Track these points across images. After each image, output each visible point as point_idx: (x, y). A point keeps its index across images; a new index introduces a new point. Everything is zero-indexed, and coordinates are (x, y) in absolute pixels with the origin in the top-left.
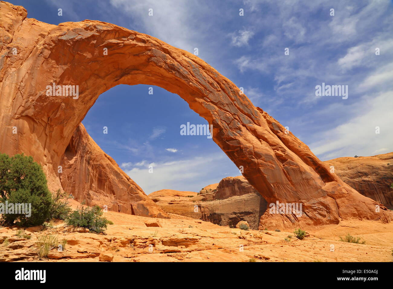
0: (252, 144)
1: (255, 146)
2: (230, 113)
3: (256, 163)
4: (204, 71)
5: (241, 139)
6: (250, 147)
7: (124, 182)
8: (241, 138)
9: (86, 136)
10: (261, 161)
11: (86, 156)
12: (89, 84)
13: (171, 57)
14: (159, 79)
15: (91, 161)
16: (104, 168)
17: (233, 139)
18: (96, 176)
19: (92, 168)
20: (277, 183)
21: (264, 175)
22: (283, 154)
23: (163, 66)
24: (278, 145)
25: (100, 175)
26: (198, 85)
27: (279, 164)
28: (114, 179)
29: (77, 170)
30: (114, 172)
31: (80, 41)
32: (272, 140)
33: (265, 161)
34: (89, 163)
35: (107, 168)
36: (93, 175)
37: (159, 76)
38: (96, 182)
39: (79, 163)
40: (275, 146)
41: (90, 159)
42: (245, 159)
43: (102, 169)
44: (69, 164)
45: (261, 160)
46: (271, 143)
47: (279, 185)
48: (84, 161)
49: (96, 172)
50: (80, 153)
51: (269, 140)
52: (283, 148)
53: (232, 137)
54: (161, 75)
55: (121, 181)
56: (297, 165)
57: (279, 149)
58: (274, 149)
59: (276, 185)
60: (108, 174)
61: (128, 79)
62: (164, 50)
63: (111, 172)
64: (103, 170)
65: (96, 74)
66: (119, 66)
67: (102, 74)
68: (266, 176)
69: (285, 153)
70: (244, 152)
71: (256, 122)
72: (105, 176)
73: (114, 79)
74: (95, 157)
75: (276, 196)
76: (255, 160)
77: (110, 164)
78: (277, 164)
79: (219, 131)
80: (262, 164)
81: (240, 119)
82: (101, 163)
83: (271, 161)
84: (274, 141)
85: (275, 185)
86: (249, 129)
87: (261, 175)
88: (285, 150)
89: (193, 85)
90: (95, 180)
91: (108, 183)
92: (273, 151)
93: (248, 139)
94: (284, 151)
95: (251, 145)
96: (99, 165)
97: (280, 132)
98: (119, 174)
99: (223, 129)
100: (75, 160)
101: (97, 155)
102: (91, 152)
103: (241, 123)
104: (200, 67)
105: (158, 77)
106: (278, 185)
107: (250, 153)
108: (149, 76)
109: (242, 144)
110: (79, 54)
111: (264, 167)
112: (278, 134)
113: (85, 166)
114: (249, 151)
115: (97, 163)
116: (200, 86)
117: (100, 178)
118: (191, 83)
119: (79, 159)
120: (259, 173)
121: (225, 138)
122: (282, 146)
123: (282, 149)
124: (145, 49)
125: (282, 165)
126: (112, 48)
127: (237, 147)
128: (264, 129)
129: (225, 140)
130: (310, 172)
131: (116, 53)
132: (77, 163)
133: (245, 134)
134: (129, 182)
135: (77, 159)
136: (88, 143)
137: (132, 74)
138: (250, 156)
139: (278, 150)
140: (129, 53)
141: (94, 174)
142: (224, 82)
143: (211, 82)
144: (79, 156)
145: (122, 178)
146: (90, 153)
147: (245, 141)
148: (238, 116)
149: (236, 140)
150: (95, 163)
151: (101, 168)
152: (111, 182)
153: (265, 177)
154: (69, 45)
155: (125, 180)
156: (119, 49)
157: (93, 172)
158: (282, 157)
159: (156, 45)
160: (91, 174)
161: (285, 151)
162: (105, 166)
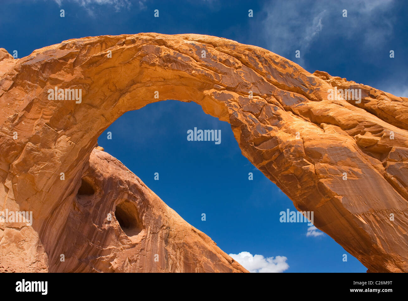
2: (260, 96)
3: (312, 173)
4: (216, 49)
5: (280, 134)
6: (296, 142)
7: (223, 265)
8: (279, 131)
9: (159, 206)
10: (322, 165)
11: (160, 232)
12: (77, 118)
13: (167, 46)
15: (171, 240)
16: (190, 247)
17: (265, 139)
18: (180, 259)
19: (174, 248)
20: (374, 211)
21: (336, 197)
22: (377, 139)
23: (157, 63)
24: (360, 122)
25: (186, 258)
26: (205, 70)
27: (370, 164)
28: (208, 262)
29: (147, 251)
30: (206, 252)
31: (51, 63)
32: (346, 117)
33: (331, 164)
34: (167, 242)
35: (195, 247)
36: (176, 258)
37: (161, 82)
38: (182, 267)
39: (150, 242)
40: (354, 126)
41: (168, 236)
42: (292, 171)
43: (188, 249)
44: (130, 243)
45: (322, 162)
46: (343, 122)
47: (381, 215)
48: (159, 239)
49: (180, 254)
50: (150, 229)
51: (339, 118)
52: (376, 124)
53: (264, 135)
55: (219, 265)
57: (366, 129)
58: (352, 135)
59: (375, 217)
60: (197, 256)
61: (128, 100)
62: (158, 43)
63: (203, 253)
64: (190, 250)
65: (87, 104)
66: (116, 87)
67: (97, 102)
68: (341, 198)
69: (381, 136)
70: (286, 156)
71: (312, 96)
72: (194, 259)
73: (113, 105)
74: (175, 233)
75: (381, 247)
76: (308, 166)
77: (199, 242)
78: (366, 165)
79: (241, 132)
80: (323, 171)
81: (279, 101)
82: (186, 241)
83: (348, 160)
84: (350, 117)
85: (371, 218)
86: (298, 113)
87: (328, 199)
88: (381, 127)
89: (196, 73)
90: (180, 264)
91: (199, 269)
92: (351, 137)
94: (379, 131)
95: (298, 139)
96: (184, 243)
98: (215, 255)
99: (246, 125)
100: (142, 238)
101: (179, 230)
102: (168, 228)
103: (281, 106)
104: (208, 46)
106: (379, 217)
107: (298, 155)
108: (149, 86)
109: (281, 142)
110: (51, 80)
111: (331, 177)
112: (366, 105)
113: (161, 245)
114: (294, 151)
115: (180, 241)
116: (207, 70)
117: (187, 262)
118: (194, 72)
119: (149, 236)
120: (324, 195)
121: (252, 141)
122: (371, 121)
123: (372, 128)
124: (136, 50)
125: (381, 166)
126: (98, 63)
127: (274, 152)
129: (252, 144)
131: (104, 69)
132: (146, 243)
133: (286, 123)
134: (232, 265)
135: (146, 237)
136: (164, 215)
137: (130, 92)
138: (299, 161)
139: (363, 134)
140: (120, 64)
141: (178, 257)
143: (224, 59)
144: (149, 232)
145: (220, 261)
146: (166, 228)
147: (287, 135)
148: (274, 96)
149: (271, 138)
150: (177, 241)
151: (187, 247)
152: (203, 266)
153: (339, 200)
154: (37, 69)
155: (224, 263)
156: (106, 61)
157: (174, 253)
158: (376, 146)
159: (149, 40)
160: (172, 256)
161: (383, 130)
162: (192, 245)
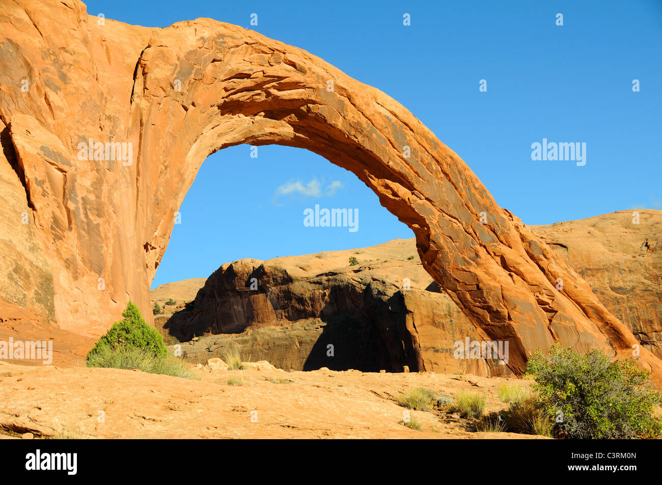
0: (499, 282)
1: (503, 285)
2: (459, 221)
5: (479, 272)
6: (495, 287)
8: (478, 269)
13: (355, 105)
14: (323, 143)
22: (550, 302)
23: (340, 125)
24: (541, 284)
27: (542, 319)
33: (521, 314)
40: (536, 285)
45: (515, 310)
46: (529, 280)
51: (527, 275)
52: (550, 290)
54: (327, 137)
56: (572, 320)
57: (544, 291)
58: (534, 292)
68: (521, 338)
69: (552, 300)
70: (486, 296)
76: (503, 310)
78: (540, 319)
79: (440, 255)
80: (515, 318)
81: (476, 235)
84: (534, 277)
88: (554, 294)
89: (395, 167)
93: (491, 272)
94: (552, 297)
95: (498, 285)
97: (544, 258)
103: (478, 241)
104: (405, 129)
105: (323, 140)
109: (482, 282)
111: (519, 323)
112: (540, 263)
114: (493, 295)
121: (451, 269)
122: (548, 286)
123: (547, 291)
125: (547, 320)
128: (517, 255)
130: (593, 332)
138: (496, 303)
139: (541, 294)
142: (449, 160)
143: (427, 161)
147: (487, 277)
148: (472, 226)
149: (472, 273)
161: (554, 296)
